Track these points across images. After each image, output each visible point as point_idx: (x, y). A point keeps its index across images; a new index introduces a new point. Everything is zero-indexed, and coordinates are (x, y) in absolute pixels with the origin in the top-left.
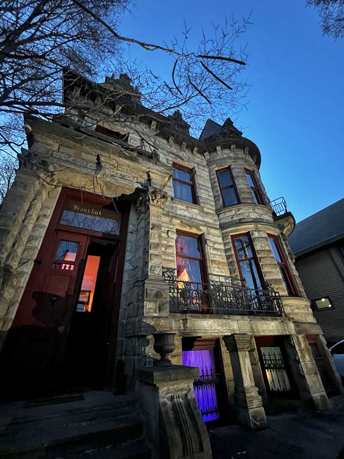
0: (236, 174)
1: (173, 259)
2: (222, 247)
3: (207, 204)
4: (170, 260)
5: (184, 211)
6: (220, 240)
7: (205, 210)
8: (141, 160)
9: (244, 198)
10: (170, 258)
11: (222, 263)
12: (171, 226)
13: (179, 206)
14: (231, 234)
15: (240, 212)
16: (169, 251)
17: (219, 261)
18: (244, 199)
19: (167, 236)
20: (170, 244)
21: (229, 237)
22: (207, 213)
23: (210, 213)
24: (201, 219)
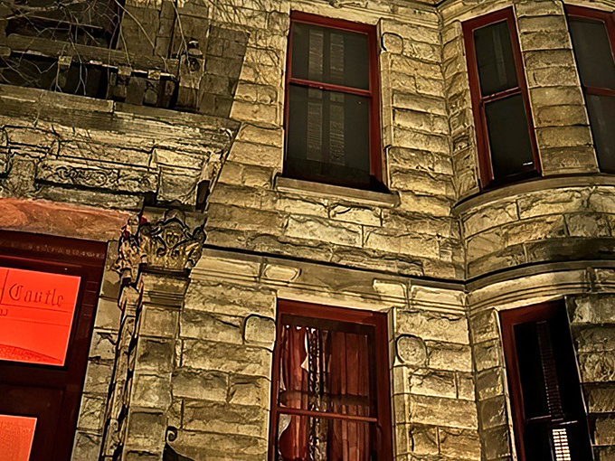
0: (531, 43)
1: (254, 434)
2: (463, 363)
3: (419, 174)
4: (245, 437)
5: (316, 226)
6: (459, 333)
7: (409, 204)
8: (125, 117)
9: (553, 151)
10: (244, 430)
11: (462, 433)
12: (261, 297)
13: (298, 208)
14: (499, 308)
15: (533, 213)
16: (245, 399)
17: (447, 431)
18: (551, 157)
19: (240, 342)
20: (248, 370)
21: (495, 320)
22: (413, 218)
23: (428, 216)
24: (386, 248)
